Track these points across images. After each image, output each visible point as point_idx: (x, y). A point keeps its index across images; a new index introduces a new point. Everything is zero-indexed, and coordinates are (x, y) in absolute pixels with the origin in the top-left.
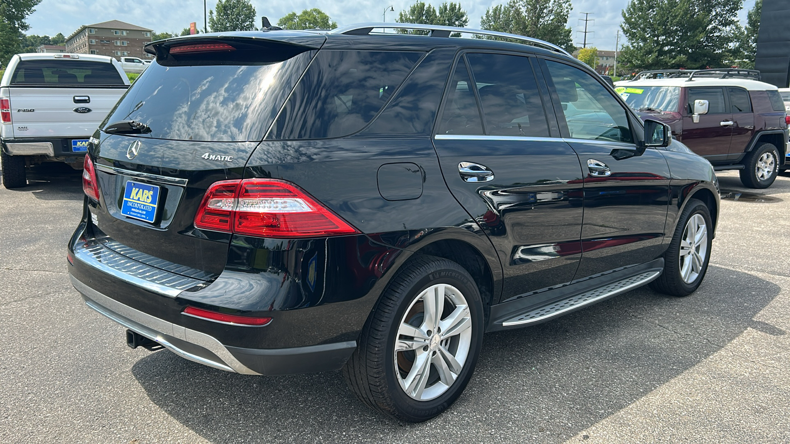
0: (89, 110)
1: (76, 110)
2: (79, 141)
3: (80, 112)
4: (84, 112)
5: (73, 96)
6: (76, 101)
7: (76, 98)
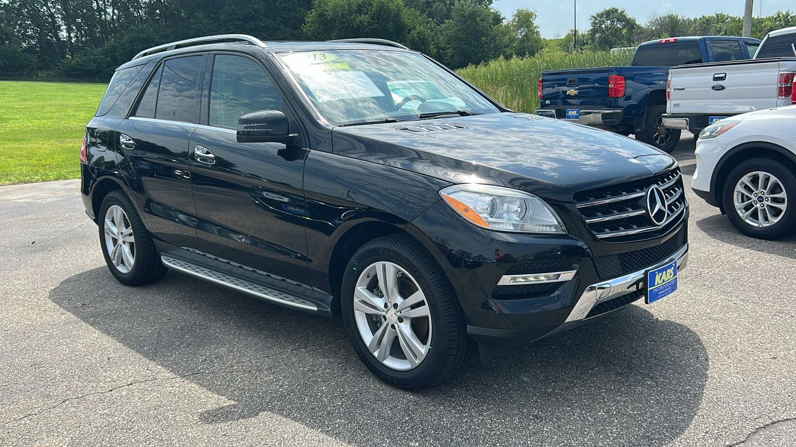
0: (723, 88)
1: (713, 88)
2: (715, 118)
3: (716, 90)
4: (719, 90)
5: (714, 74)
6: (715, 79)
7: (716, 76)
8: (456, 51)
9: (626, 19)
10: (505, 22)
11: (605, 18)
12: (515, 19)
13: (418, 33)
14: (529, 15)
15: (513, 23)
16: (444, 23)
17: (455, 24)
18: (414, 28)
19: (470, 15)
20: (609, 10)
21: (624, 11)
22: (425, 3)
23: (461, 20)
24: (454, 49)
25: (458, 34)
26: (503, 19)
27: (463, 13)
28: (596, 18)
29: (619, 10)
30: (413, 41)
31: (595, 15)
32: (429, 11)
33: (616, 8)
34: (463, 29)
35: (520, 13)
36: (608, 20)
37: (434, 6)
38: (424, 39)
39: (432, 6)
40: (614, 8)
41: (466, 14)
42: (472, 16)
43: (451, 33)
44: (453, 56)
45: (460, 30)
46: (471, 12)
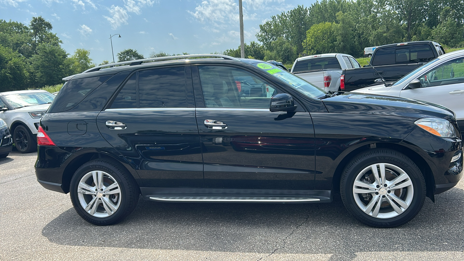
8: (43, 74)
9: (138, 55)
10: (69, 57)
11: (126, 54)
12: (76, 55)
13: (14, 63)
14: (85, 52)
15: (75, 57)
16: (32, 57)
17: (41, 58)
18: (11, 60)
19: (50, 52)
20: (128, 51)
21: (136, 51)
22: (15, 44)
23: (45, 55)
24: (42, 73)
25: (43, 63)
26: (68, 54)
27: (46, 51)
28: (121, 55)
29: (134, 50)
30: (11, 68)
31: (120, 53)
32: (19, 49)
33: (132, 49)
34: (47, 60)
35: (79, 51)
36: (128, 56)
37: (22, 46)
38: (19, 66)
39: (21, 46)
40: (130, 49)
41: (48, 51)
42: (52, 53)
43: (39, 63)
44: (41, 77)
45: (45, 61)
46: (51, 50)
